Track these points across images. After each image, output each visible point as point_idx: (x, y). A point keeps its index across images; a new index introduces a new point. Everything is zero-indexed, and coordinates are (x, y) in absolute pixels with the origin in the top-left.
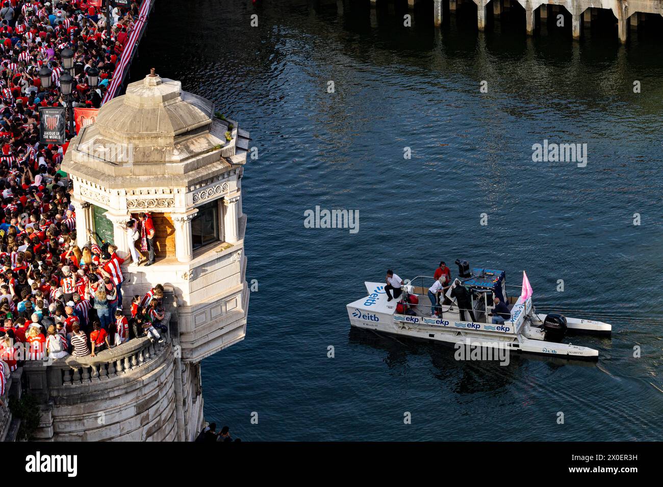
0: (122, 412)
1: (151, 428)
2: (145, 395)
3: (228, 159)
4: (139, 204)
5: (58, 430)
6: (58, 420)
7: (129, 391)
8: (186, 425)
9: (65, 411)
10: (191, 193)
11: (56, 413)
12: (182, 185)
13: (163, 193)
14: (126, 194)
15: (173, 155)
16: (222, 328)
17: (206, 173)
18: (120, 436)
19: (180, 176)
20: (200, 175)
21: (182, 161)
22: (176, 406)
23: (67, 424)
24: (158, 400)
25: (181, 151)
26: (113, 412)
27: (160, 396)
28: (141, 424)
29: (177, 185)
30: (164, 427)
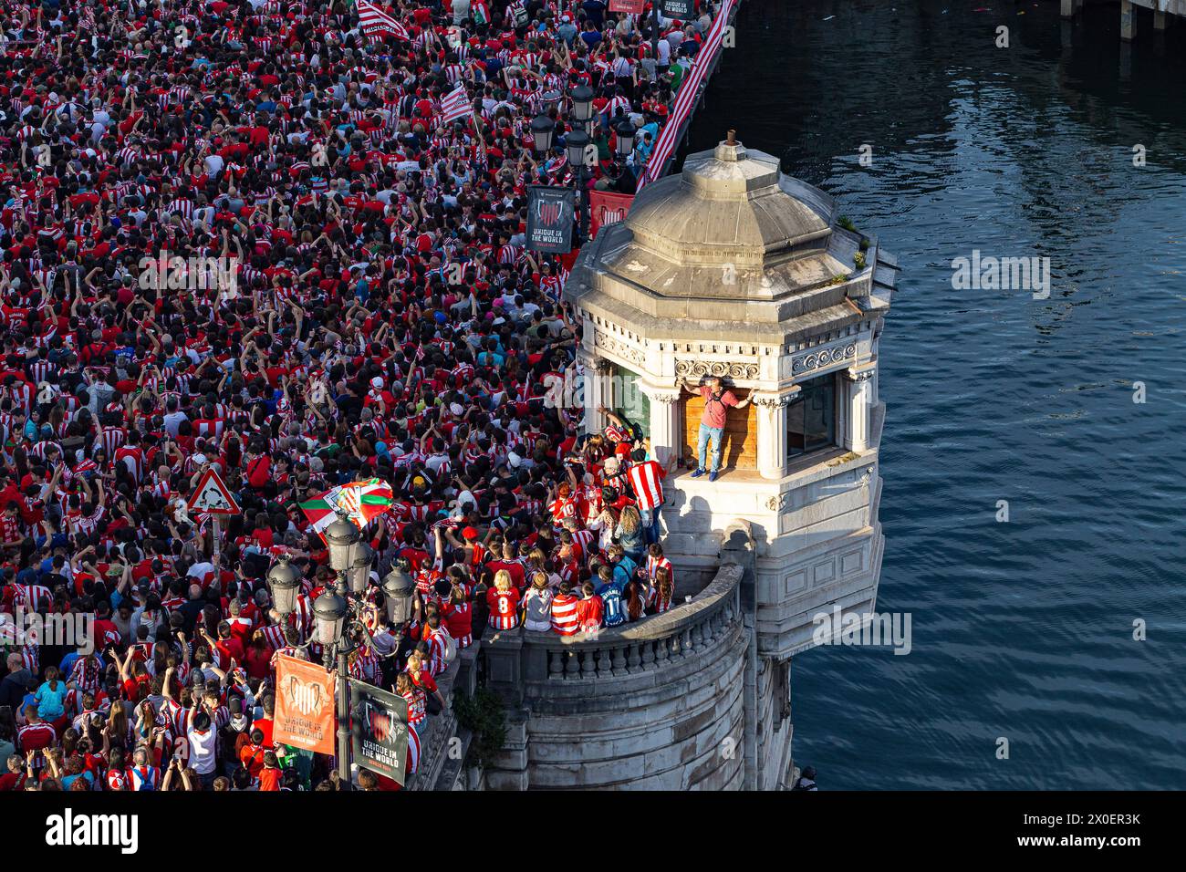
0: (651, 735)
1: (698, 769)
2: (691, 709)
3: (861, 301)
4: (697, 370)
5: (536, 758)
6: (537, 740)
7: (664, 698)
8: (760, 769)
9: (548, 725)
10: (791, 357)
11: (533, 728)
12: (775, 342)
13: (741, 352)
14: (675, 349)
15: (762, 286)
16: (833, 602)
17: (817, 324)
18: (644, 777)
19: (770, 324)
20: (807, 327)
21: (776, 298)
22: (744, 734)
23: (553, 747)
24: (713, 720)
25: (775, 281)
26: (634, 733)
27: (718, 715)
28: (682, 760)
29: (765, 341)
30: (721, 769)
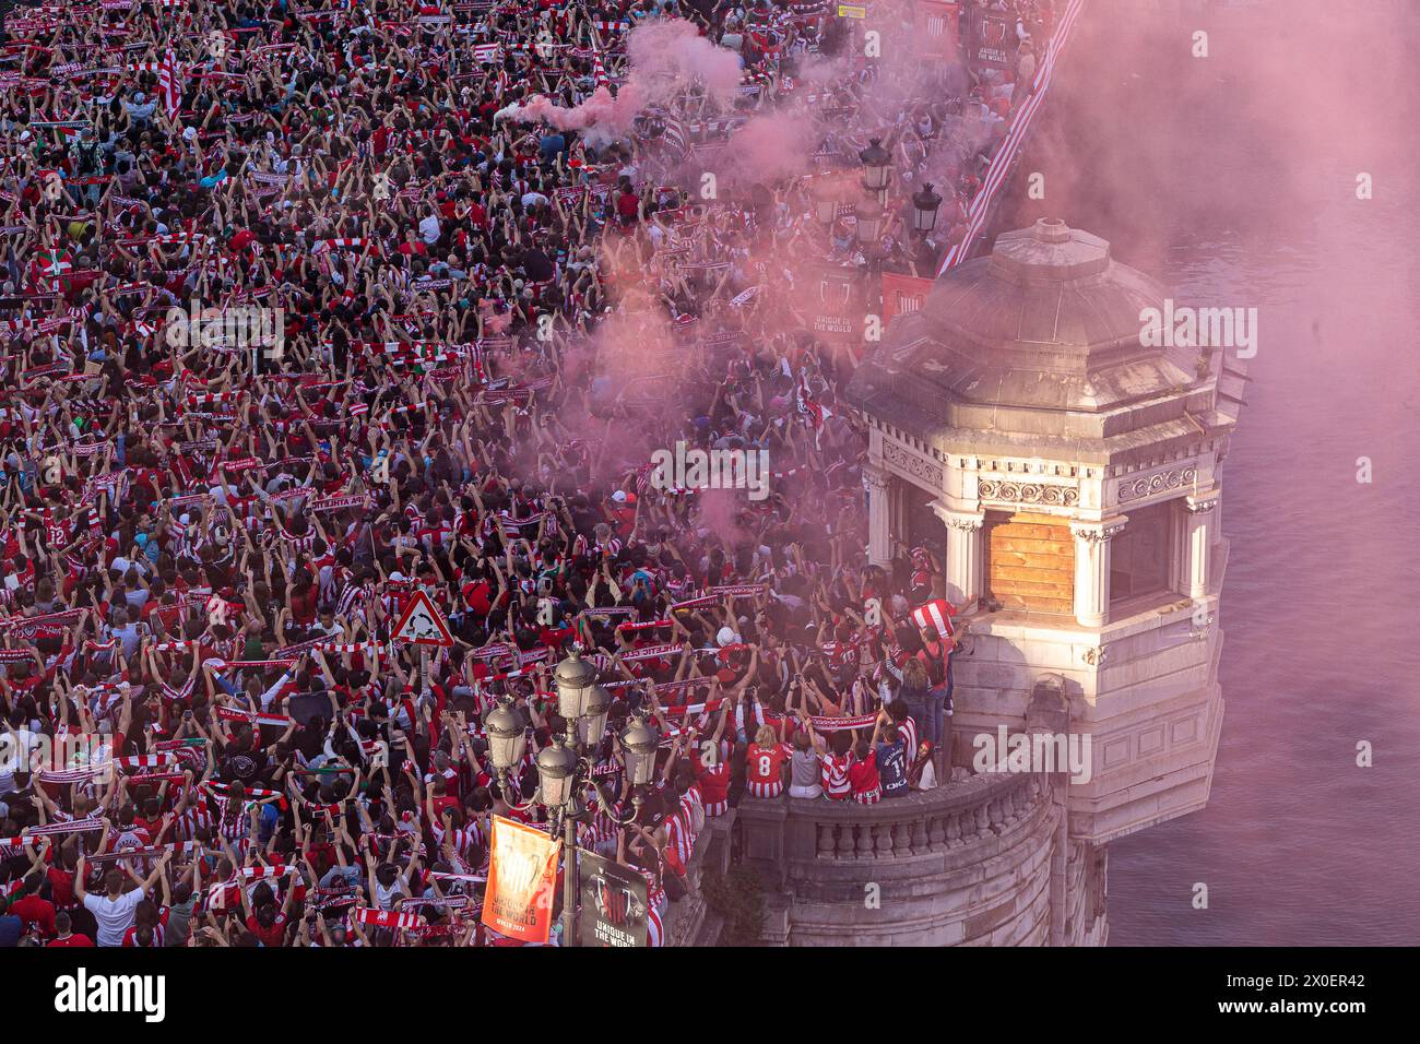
0: (936, 930)
2: (987, 900)
3: (1203, 415)
4: (1004, 492)
6: (802, 931)
7: (954, 887)
9: (815, 913)
10: (1117, 481)
11: (797, 915)
12: (1098, 462)
13: (1057, 473)
14: (979, 467)
15: (1084, 395)
16: (1161, 778)
17: (1149, 442)
19: (1093, 441)
20: (1137, 445)
21: (1100, 409)
22: (1049, 933)
25: (1100, 390)
26: (918, 927)
27: (1019, 908)
29: (1086, 461)
